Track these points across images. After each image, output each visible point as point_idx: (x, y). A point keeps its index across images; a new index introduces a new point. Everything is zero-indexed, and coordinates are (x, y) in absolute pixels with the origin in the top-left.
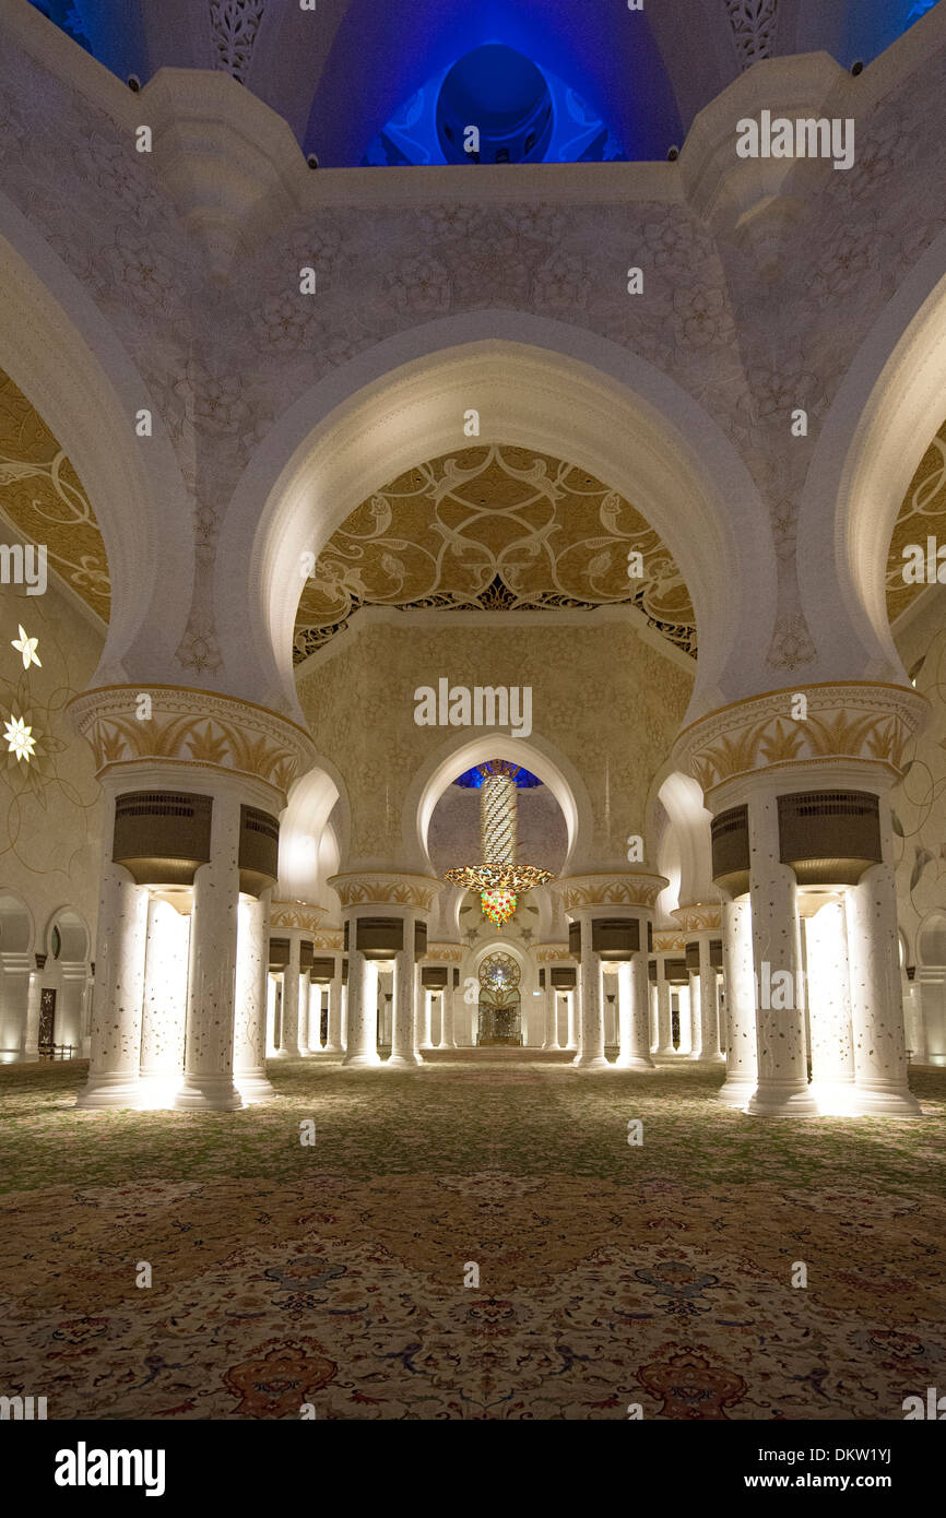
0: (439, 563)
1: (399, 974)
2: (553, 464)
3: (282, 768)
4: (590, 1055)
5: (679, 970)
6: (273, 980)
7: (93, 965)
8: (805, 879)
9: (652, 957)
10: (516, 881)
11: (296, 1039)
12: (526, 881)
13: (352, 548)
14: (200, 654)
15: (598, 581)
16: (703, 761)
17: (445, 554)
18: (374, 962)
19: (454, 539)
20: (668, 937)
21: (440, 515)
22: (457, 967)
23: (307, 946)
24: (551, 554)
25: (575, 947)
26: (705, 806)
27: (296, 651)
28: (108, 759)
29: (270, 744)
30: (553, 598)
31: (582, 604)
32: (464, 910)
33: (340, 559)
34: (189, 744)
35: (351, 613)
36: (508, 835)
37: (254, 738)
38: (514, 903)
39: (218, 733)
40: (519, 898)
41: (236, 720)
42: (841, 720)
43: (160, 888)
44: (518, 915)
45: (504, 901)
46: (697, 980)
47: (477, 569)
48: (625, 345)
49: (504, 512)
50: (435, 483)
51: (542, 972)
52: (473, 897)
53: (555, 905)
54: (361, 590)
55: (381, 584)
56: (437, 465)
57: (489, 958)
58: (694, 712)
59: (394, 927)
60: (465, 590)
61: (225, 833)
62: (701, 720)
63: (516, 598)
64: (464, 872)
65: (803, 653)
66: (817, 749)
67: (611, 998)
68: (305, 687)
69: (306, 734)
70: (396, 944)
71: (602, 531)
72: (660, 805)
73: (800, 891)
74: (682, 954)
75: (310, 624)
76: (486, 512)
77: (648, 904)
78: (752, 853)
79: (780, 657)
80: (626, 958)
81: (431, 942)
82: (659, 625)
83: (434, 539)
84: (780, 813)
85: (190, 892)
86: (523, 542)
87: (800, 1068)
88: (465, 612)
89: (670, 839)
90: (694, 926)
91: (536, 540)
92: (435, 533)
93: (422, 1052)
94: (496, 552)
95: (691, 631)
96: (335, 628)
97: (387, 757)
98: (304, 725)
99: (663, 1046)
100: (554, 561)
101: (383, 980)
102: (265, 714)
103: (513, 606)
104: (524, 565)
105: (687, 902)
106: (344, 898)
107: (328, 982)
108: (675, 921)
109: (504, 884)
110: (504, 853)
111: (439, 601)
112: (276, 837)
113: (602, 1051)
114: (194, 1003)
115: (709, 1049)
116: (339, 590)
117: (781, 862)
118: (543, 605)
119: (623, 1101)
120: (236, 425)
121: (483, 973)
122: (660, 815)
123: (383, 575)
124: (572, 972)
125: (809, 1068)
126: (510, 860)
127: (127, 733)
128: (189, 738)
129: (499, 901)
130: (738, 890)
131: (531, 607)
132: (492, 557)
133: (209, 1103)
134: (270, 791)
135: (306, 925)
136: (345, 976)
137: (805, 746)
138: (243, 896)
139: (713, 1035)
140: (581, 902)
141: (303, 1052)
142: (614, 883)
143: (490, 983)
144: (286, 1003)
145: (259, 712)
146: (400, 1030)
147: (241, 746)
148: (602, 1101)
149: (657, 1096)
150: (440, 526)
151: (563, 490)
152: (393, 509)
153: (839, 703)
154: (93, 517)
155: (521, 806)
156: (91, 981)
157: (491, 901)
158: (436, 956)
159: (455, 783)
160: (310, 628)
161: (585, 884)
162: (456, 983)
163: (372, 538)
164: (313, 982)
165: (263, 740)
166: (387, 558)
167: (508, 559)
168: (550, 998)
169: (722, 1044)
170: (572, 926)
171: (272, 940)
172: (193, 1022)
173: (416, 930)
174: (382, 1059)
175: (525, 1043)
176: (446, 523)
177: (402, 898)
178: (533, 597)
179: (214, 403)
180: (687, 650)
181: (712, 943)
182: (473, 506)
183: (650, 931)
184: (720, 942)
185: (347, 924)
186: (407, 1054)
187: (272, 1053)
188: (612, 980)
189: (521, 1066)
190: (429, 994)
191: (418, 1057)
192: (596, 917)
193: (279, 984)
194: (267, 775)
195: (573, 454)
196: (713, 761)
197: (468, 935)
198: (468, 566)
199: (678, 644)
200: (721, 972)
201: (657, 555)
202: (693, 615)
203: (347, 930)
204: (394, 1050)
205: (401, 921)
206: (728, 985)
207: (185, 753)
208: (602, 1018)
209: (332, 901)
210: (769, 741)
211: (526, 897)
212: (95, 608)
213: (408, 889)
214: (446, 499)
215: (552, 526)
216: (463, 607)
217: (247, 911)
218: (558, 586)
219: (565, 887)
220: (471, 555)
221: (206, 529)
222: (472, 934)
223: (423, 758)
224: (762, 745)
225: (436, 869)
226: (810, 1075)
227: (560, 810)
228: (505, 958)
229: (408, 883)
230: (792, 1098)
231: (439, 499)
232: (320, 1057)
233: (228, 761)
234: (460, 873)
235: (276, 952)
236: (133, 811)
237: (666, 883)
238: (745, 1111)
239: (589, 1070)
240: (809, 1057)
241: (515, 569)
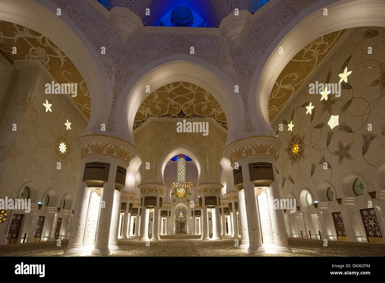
0: (168, 107)
1: (155, 213)
2: (194, 86)
3: (128, 156)
4: (205, 236)
5: (227, 211)
6: (122, 214)
7: (73, 211)
8: (257, 185)
9: (220, 207)
10: (185, 186)
11: (126, 233)
12: (188, 186)
13: (148, 103)
14: (111, 127)
15: (204, 112)
16: (230, 155)
17: (170, 105)
18: (148, 209)
19: (172, 102)
20: (224, 201)
21: (169, 96)
22: (170, 210)
23: (131, 205)
24: (194, 105)
25: (201, 205)
26: (231, 166)
27: (134, 127)
28: (85, 153)
29: (126, 150)
30: (194, 115)
31: (201, 117)
32: (172, 194)
33: (146, 105)
34: (106, 150)
35: (147, 118)
36: (184, 173)
37: (122, 148)
38: (185, 192)
39: (113, 147)
40: (186, 190)
41: (118, 144)
42: (261, 145)
43: (94, 189)
44: (186, 196)
45: (182, 192)
46: (232, 214)
47: (177, 108)
48: (209, 62)
49: (183, 96)
50: (168, 89)
51: (192, 212)
52: (175, 191)
53: (195, 193)
54: (150, 113)
55: (155, 111)
56: (168, 85)
57: (178, 208)
58: (228, 143)
59: (154, 199)
60: (174, 113)
61: (113, 173)
62: (229, 145)
63: (186, 115)
64: (172, 183)
65: (251, 129)
66: (257, 152)
67: (210, 219)
68: (135, 135)
69: (135, 147)
70: (155, 204)
71: (205, 101)
72: (221, 166)
73: (256, 188)
74: (227, 206)
75: (137, 120)
76: (179, 96)
77: (219, 192)
78: (243, 179)
79: (246, 130)
80: (214, 208)
81: (163, 203)
82: (219, 122)
83: (167, 102)
84: (249, 168)
85: (102, 189)
86: (188, 103)
87: (260, 239)
88: (174, 118)
89: (223, 175)
90: (230, 198)
91: (191, 102)
92: (167, 100)
93: (160, 236)
94: (181, 105)
95: (226, 123)
96: (143, 121)
97: (154, 153)
98: (134, 145)
99: (224, 233)
100: (194, 107)
101: (151, 214)
102: (125, 142)
103: (185, 117)
104: (188, 108)
105: (228, 192)
106: (142, 191)
107: (136, 215)
108: (226, 197)
109: (182, 187)
110: (183, 178)
111: (168, 115)
112: (125, 174)
113: (208, 235)
114: (100, 222)
115: (236, 234)
116: (145, 113)
117: (251, 181)
118: (192, 117)
119: (214, 250)
120: (124, 76)
121: (177, 212)
122: (221, 168)
123: (155, 109)
124: (200, 211)
125: (262, 239)
126: (184, 180)
127: (91, 147)
128: (106, 148)
129: (181, 192)
130: (240, 189)
131: (189, 117)
132: (180, 105)
133: (101, 253)
134: (125, 162)
135: (131, 198)
136: (140, 213)
137: (254, 151)
138: (116, 191)
139: (237, 230)
140: (202, 192)
141: (128, 237)
142: (210, 186)
143: (179, 215)
144: (124, 222)
145: (124, 142)
146: (154, 229)
147: (118, 150)
148: (209, 251)
149: (223, 248)
150: (169, 99)
151: (196, 91)
152: (158, 95)
153: (261, 141)
154: (89, 95)
155: (187, 166)
156: (72, 215)
157: (179, 192)
158: (165, 207)
159: (170, 160)
160: (138, 121)
161: (203, 187)
162: (170, 215)
163: (153, 101)
164: (132, 215)
165: (124, 149)
166: (156, 105)
167: (184, 106)
168: (194, 219)
169: (239, 232)
170: (200, 198)
171: (122, 203)
172: (99, 228)
173: (160, 200)
174: (149, 239)
175: (188, 233)
176: (170, 98)
177: (156, 191)
178: (190, 115)
179: (119, 71)
180: (225, 128)
181: (235, 203)
182: (177, 94)
183: (219, 200)
184: (237, 203)
185: (142, 198)
186: (156, 237)
187: (119, 237)
188: (210, 214)
189: (187, 240)
190: (163, 218)
191: (159, 238)
192: (206, 196)
193: (123, 216)
194: (124, 158)
195: (198, 84)
196: (233, 155)
197: (173, 201)
198: (175, 108)
199: (223, 126)
200: (238, 211)
201: (218, 106)
202: (226, 119)
203: (142, 200)
204: (153, 235)
205: (156, 197)
206: (240, 215)
207: (105, 152)
208: (208, 226)
209: (138, 192)
210: (246, 150)
211: (188, 191)
212: (86, 116)
213: (158, 188)
214: (170, 93)
215: (194, 99)
216: (174, 117)
217: (116, 195)
218: (196, 112)
219: (198, 188)
220: (175, 105)
221: (115, 98)
222: (174, 201)
223: (163, 153)
224: (244, 151)
225: (165, 183)
226: (262, 241)
227: (196, 167)
228: (183, 208)
229: (159, 187)
230: (259, 248)
231: (169, 93)
232: (133, 238)
233: (115, 154)
234: (171, 184)
235: (123, 207)
236: (89, 167)
237: (223, 186)
238: (247, 253)
239: (205, 241)
240: (262, 236)
241: (186, 108)
